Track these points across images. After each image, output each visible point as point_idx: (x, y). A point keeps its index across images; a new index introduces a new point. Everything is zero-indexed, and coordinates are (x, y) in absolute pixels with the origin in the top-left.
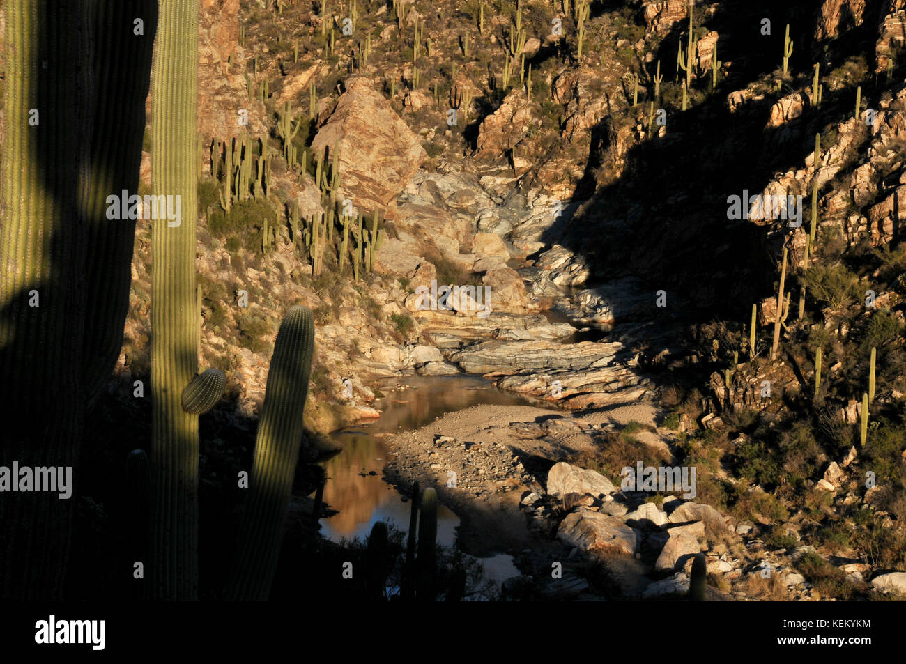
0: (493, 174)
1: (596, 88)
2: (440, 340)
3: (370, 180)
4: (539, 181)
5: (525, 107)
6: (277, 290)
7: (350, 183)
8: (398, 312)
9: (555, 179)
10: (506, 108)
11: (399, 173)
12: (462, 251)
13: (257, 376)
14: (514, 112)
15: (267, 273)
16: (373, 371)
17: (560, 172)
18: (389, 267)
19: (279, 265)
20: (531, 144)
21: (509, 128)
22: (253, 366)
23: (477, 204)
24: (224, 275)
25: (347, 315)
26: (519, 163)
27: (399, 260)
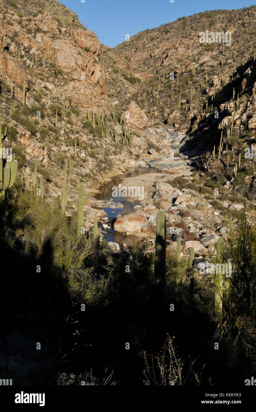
0: (170, 128)
1: (194, 108)
2: (146, 160)
3: (134, 124)
4: (180, 129)
5: (179, 113)
6: (104, 146)
7: (129, 125)
8: (137, 154)
9: (184, 129)
10: (174, 113)
11: (141, 123)
12: (157, 142)
13: (93, 164)
14: (176, 114)
15: (103, 143)
16: (128, 166)
17: (185, 127)
18: (136, 144)
19: (106, 141)
20: (179, 121)
21: (175, 118)
22: (92, 161)
23: (166, 135)
24: (90, 142)
25: (123, 153)
26: (176, 125)
27: (139, 142)
